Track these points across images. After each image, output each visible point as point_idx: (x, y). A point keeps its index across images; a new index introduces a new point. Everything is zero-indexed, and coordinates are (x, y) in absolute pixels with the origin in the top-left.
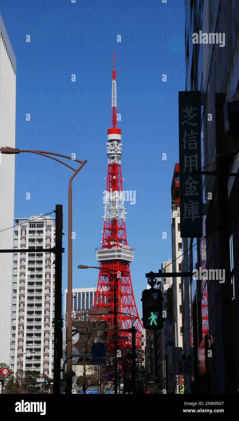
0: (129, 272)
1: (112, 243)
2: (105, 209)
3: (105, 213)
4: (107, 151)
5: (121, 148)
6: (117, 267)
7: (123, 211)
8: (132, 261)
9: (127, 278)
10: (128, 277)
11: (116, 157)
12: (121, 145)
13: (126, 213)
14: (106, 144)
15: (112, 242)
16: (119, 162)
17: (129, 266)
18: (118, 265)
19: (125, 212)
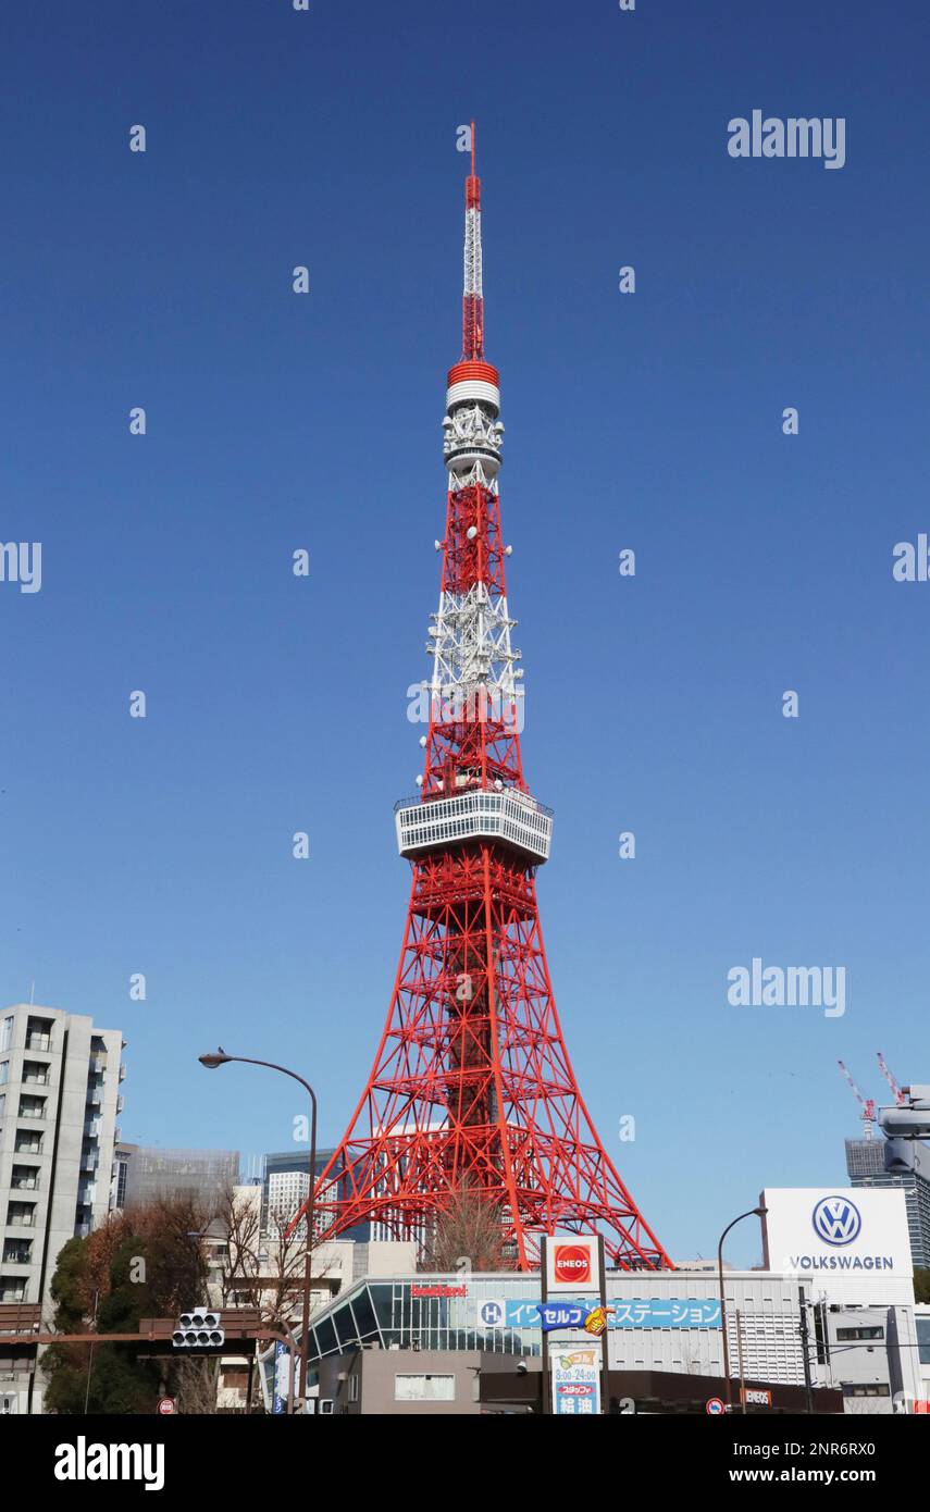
0: (532, 901)
1: (461, 781)
2: (437, 656)
3: (436, 669)
4: (446, 444)
5: (498, 436)
6: (483, 872)
7: (509, 664)
8: (546, 856)
9: (527, 925)
10: (531, 923)
11: (478, 462)
12: (500, 425)
13: (520, 673)
14: (442, 420)
15: (463, 777)
16: (494, 487)
17: (531, 877)
18: (487, 862)
19: (515, 669)
